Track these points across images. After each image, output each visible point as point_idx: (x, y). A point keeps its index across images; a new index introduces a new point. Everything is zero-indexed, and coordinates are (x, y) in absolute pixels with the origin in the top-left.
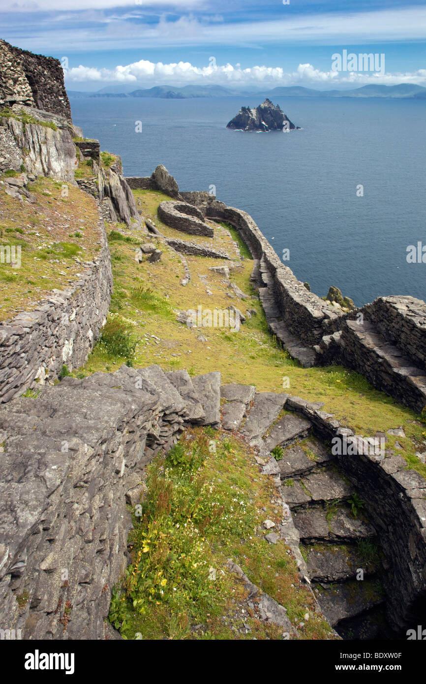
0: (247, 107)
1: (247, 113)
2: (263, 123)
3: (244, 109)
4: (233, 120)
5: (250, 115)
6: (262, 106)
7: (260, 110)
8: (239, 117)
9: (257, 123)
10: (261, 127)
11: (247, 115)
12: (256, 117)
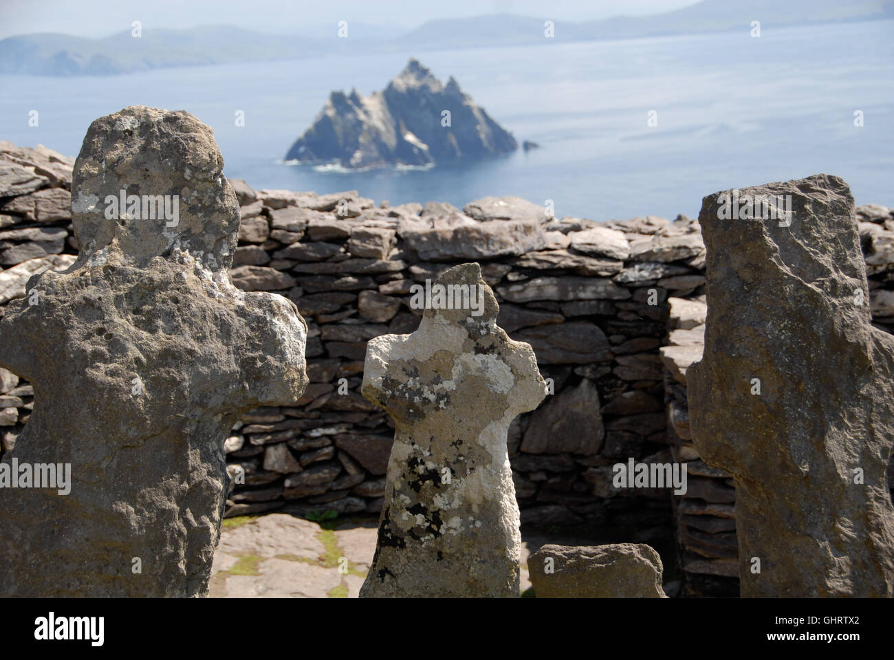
0: (347, 92)
1: (354, 112)
2: (410, 138)
3: (338, 99)
4: (308, 134)
5: (362, 117)
6: (401, 85)
7: (392, 97)
8: (323, 124)
9: (391, 141)
10: (405, 152)
11: (350, 116)
12: (384, 122)
